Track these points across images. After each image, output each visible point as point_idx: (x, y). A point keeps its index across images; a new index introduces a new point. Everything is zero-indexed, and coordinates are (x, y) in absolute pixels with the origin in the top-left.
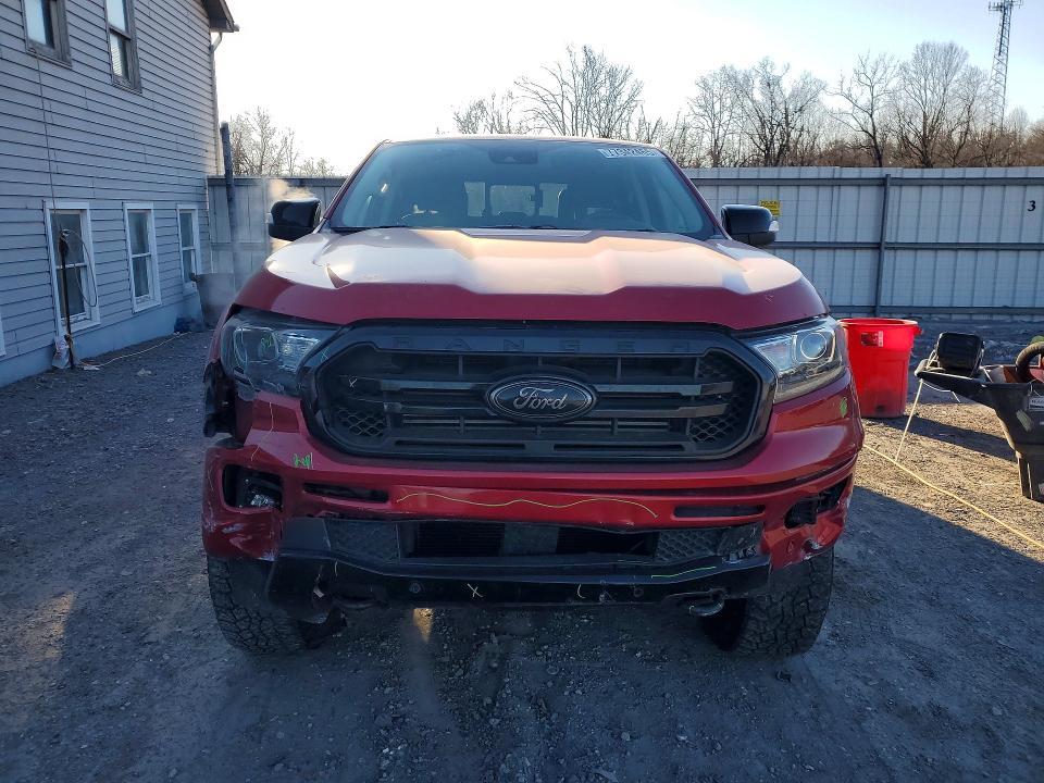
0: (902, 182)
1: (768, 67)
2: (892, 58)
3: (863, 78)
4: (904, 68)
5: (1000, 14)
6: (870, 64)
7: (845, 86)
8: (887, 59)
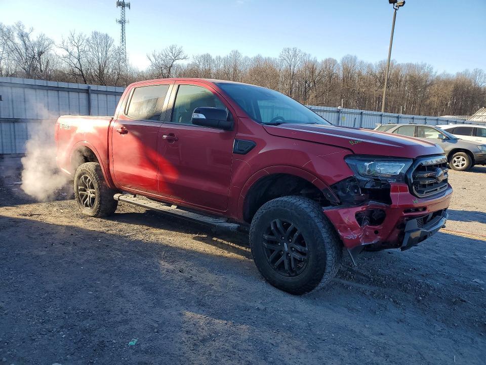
0: (98, 92)
1: (21, 27)
2: (85, 36)
3: (73, 42)
4: (88, 40)
5: (121, 25)
6: (76, 36)
7: (65, 44)
8: (83, 36)
